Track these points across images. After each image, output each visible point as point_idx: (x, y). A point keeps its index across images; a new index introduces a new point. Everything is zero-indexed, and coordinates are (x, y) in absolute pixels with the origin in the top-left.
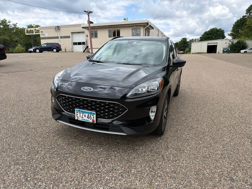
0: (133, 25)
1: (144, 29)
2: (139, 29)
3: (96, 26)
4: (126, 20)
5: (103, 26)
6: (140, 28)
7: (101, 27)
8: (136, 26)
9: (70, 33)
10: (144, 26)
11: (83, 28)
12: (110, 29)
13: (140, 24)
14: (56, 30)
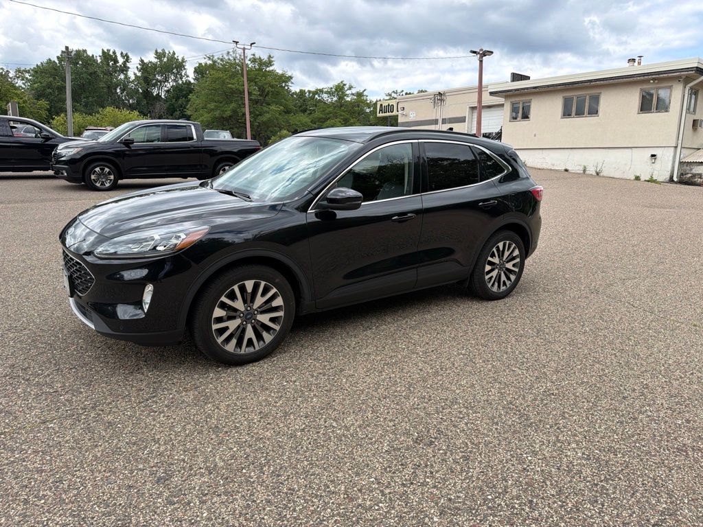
0: (646, 77)
1: (687, 88)
2: (668, 91)
3: (527, 88)
4: (636, 64)
5: (548, 86)
6: (670, 87)
7: (543, 90)
8: (654, 79)
9: (468, 109)
10: (687, 80)
11: (491, 94)
12: (568, 94)
13: (670, 75)
14: (435, 102)
